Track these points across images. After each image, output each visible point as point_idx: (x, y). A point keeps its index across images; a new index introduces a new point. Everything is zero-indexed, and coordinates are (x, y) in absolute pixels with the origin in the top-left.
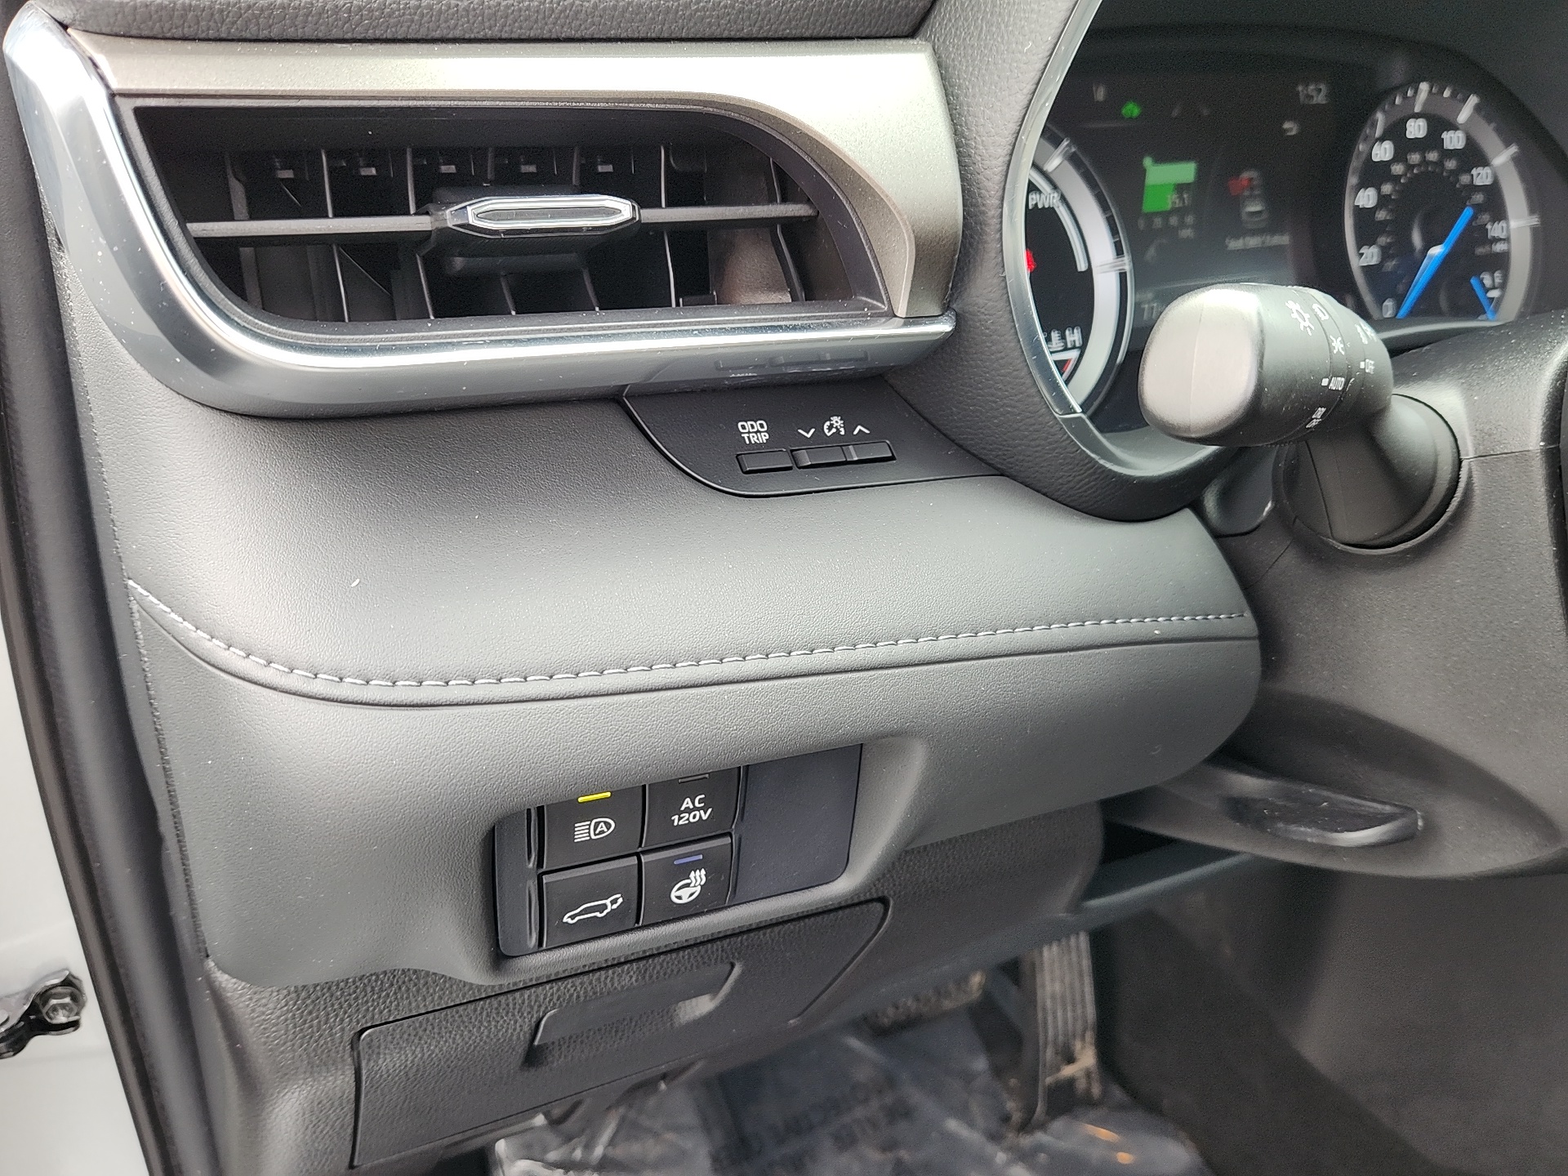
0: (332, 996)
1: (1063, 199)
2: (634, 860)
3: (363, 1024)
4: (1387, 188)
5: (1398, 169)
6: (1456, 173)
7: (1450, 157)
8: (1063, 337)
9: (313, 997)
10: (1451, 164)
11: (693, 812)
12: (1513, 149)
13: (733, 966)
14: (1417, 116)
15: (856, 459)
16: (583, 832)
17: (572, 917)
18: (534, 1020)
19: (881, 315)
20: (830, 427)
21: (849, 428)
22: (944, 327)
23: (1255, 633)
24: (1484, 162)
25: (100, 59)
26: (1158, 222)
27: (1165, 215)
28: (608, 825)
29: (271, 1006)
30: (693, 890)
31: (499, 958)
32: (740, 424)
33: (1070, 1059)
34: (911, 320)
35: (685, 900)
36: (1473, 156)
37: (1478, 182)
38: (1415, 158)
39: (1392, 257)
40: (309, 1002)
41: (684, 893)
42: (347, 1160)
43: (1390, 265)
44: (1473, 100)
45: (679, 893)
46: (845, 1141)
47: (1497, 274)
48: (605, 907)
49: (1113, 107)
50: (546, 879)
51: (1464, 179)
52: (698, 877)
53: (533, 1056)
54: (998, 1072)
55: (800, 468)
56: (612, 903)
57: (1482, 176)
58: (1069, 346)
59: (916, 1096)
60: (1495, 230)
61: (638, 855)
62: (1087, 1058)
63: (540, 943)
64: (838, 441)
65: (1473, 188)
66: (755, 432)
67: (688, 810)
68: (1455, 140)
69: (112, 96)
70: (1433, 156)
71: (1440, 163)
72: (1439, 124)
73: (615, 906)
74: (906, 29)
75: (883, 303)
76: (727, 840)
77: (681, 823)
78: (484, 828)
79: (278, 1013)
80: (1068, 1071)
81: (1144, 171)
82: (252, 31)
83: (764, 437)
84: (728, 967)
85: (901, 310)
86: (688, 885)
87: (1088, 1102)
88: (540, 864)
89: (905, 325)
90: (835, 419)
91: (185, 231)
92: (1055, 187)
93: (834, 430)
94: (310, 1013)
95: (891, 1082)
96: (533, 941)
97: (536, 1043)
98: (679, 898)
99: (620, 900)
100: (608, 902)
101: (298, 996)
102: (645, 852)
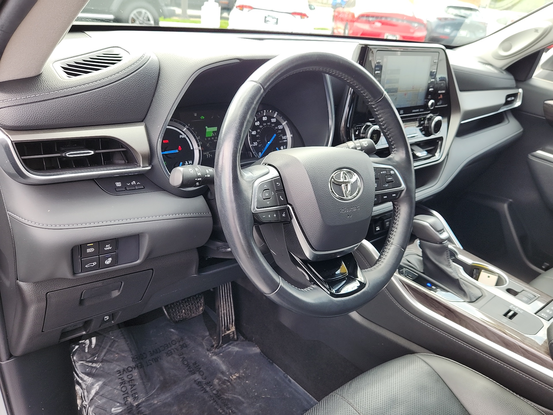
0: (42, 286)
1: (187, 136)
2: (98, 256)
3: (48, 291)
4: (258, 131)
5: (261, 127)
6: (274, 127)
7: (273, 124)
8: (188, 162)
9: (38, 286)
10: (273, 125)
11: (108, 247)
12: (286, 122)
13: (122, 283)
14: (265, 116)
15: (137, 188)
16: (89, 251)
17: (87, 266)
18: (81, 292)
19: (139, 166)
20: (133, 183)
21: (136, 183)
22: (149, 168)
23: (211, 216)
24: (281, 124)
25: (10, 136)
26: (209, 139)
27: (211, 137)
28: (93, 250)
29: (30, 288)
30: (109, 262)
31: (74, 273)
32: (116, 183)
33: (228, 329)
34: (143, 167)
35: (108, 264)
36: (278, 123)
37: (279, 128)
38: (265, 124)
39: (260, 144)
40: (37, 287)
41: (108, 262)
42: (42, 330)
43: (260, 146)
44: (276, 113)
45: (107, 262)
46: (170, 354)
47: (285, 146)
48: (93, 264)
49: (198, 117)
50: (82, 259)
51: (276, 128)
52: (110, 259)
53: (81, 302)
54: (211, 335)
55: (127, 190)
56: (94, 264)
57: (280, 127)
58: (190, 164)
59: (188, 342)
60: (284, 138)
61: (99, 255)
62: (233, 329)
63: (81, 271)
64: (134, 186)
65: (278, 129)
66: (118, 184)
67: (107, 247)
68: (274, 120)
69: (11, 141)
70: (269, 124)
71: (271, 125)
72: (270, 118)
73: (95, 264)
74: (141, 120)
75: (138, 164)
76: (115, 253)
77: (106, 249)
78: (71, 248)
79: (32, 289)
80: (228, 332)
81: (206, 129)
82: (32, 129)
83: (121, 185)
84: (121, 283)
85: (141, 165)
86: (108, 261)
87: (233, 340)
88: (81, 257)
89: (142, 168)
90: (134, 181)
91: (21, 158)
92: (185, 134)
93: (133, 184)
94: (38, 289)
95: (182, 339)
96: (80, 271)
97: (82, 299)
98: (107, 263)
99: (96, 263)
100: (93, 263)
101: (35, 286)
102: (100, 255)
